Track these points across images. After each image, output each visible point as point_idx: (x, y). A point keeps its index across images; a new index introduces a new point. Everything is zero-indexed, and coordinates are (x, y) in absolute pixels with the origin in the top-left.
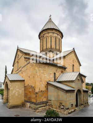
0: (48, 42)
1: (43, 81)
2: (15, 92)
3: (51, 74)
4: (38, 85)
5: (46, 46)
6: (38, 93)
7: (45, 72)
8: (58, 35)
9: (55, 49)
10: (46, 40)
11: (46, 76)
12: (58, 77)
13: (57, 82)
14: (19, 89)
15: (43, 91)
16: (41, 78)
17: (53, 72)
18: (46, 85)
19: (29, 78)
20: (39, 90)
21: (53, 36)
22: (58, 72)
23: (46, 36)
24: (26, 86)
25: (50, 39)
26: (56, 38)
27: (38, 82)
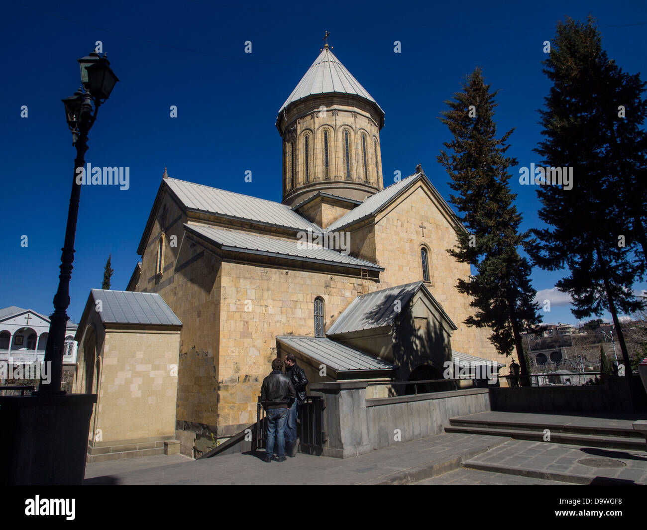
1: (254, 336)
2: (126, 378)
3: (298, 304)
4: (229, 351)
5: (307, 170)
6: (226, 384)
7: (266, 294)
8: (358, 116)
9: (343, 181)
10: (307, 148)
11: (271, 314)
12: (338, 317)
13: (329, 337)
14: (150, 366)
15: (255, 377)
16: (247, 322)
17: (309, 296)
18: (269, 352)
19: (199, 318)
20: (233, 374)
21: (334, 127)
22: (335, 294)
23: (304, 129)
24: (185, 355)
25: (322, 138)
26: (346, 134)
27: (230, 340)
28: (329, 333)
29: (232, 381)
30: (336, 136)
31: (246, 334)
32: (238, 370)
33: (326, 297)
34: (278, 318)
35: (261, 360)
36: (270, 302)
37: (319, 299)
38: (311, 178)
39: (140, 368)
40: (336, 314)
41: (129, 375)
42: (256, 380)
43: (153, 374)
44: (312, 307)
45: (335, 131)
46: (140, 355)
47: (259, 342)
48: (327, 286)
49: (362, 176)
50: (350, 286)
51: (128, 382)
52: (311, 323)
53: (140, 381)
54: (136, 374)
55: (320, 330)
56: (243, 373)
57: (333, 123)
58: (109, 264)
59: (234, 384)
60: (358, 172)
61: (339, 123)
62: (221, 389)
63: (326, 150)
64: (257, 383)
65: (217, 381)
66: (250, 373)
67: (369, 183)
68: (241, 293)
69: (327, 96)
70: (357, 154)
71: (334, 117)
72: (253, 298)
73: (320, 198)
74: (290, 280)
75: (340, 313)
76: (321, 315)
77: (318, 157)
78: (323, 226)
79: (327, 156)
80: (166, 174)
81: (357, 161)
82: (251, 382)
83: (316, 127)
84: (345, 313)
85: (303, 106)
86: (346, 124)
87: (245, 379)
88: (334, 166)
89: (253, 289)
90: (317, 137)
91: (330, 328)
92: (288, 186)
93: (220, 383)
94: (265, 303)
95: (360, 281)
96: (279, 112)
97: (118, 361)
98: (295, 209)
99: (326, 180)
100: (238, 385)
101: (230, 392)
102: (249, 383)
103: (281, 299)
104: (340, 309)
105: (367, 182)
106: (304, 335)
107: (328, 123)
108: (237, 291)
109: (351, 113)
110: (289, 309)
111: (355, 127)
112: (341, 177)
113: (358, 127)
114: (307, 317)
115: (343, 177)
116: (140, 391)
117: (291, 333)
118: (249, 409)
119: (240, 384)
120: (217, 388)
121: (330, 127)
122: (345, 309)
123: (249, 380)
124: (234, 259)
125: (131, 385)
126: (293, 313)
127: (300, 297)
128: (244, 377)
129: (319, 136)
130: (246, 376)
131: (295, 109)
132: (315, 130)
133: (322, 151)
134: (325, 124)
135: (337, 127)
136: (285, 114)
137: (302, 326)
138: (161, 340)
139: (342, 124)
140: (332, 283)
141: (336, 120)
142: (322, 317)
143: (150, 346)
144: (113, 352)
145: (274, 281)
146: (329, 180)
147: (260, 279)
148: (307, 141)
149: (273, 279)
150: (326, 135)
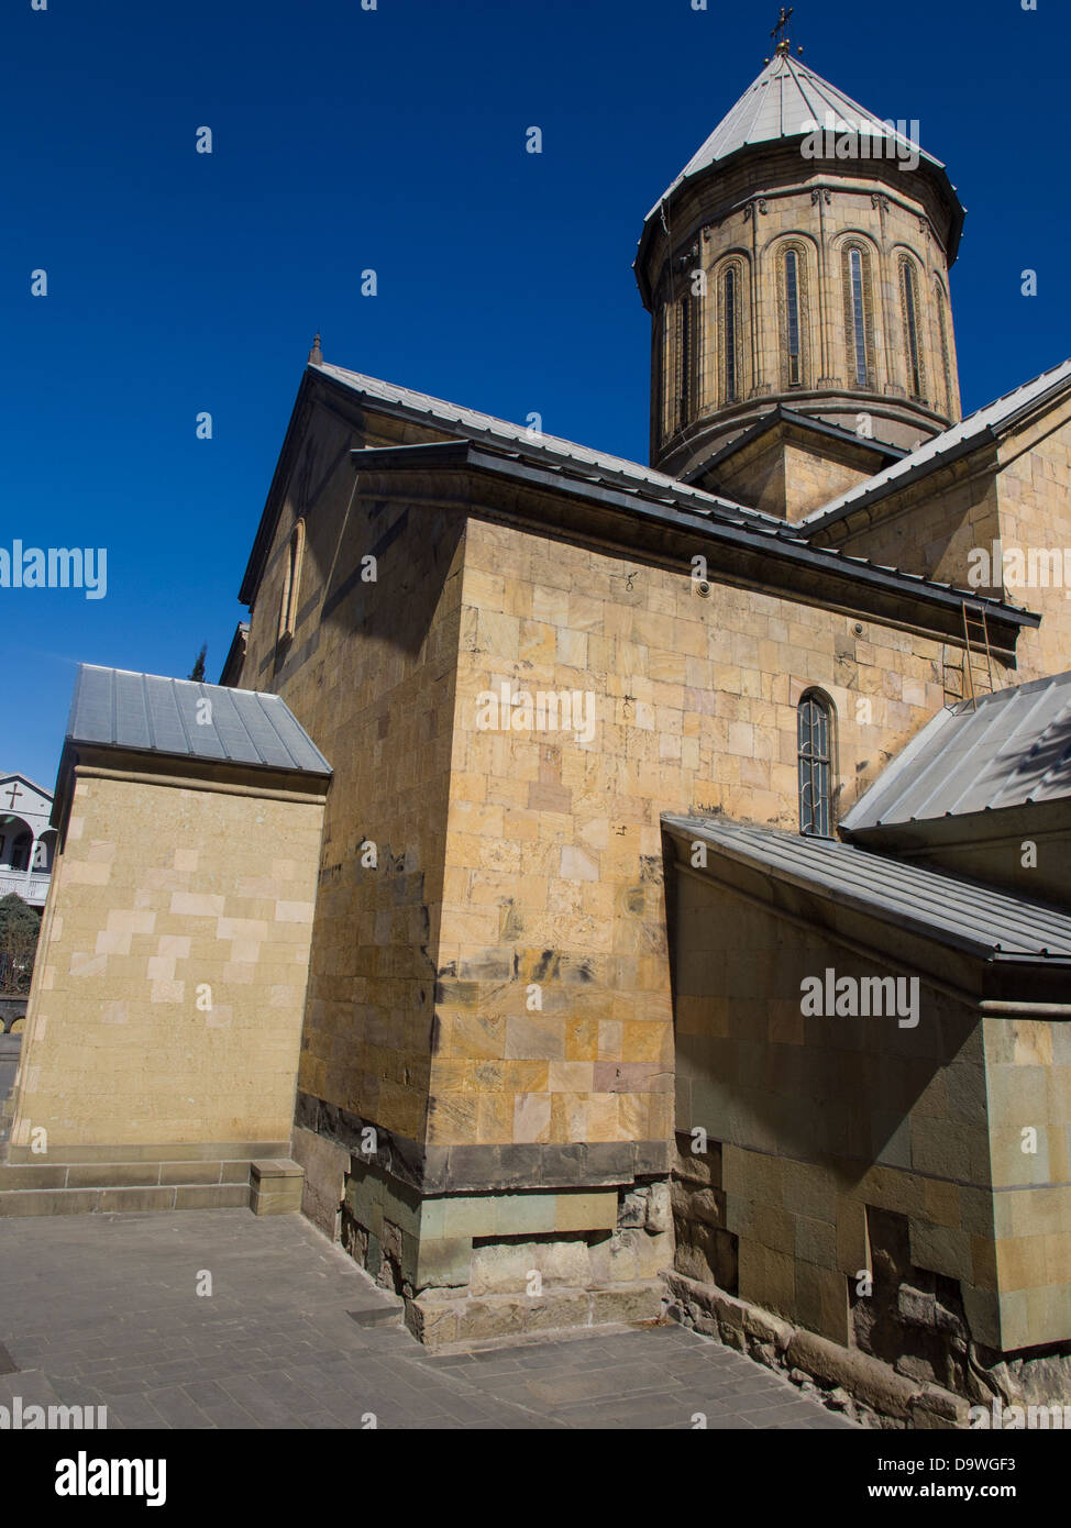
0: (746, 314)
1: (581, 805)
2: (135, 936)
3: (742, 706)
4: (484, 853)
5: (731, 367)
6: (466, 980)
7: (628, 656)
8: (891, 206)
9: (845, 390)
10: (730, 304)
11: (646, 731)
12: (881, 769)
13: (851, 838)
14: (220, 901)
15: (580, 963)
16: (555, 750)
17: (781, 681)
18: (635, 871)
19: (380, 742)
20: (494, 939)
21: (818, 237)
22: (870, 689)
23: (721, 251)
24: (336, 872)
25: (778, 273)
27: (489, 809)
28: (851, 822)
29: (492, 968)
30: (823, 262)
31: (549, 794)
32: (513, 929)
33: (838, 694)
34: (669, 747)
35: (605, 900)
36: (641, 686)
37: (815, 699)
38: (744, 390)
39: (185, 904)
40: (874, 759)
41: (146, 923)
42: (585, 974)
43: (226, 928)
44: (790, 720)
45: (821, 246)
46: (187, 861)
47: (598, 831)
48: (844, 656)
49: (904, 378)
50: (922, 668)
51: (143, 948)
52: (788, 781)
53: (181, 947)
54: (173, 924)
55: (819, 806)
56: (534, 940)
57: (814, 227)
59: (498, 983)
60: (891, 371)
61: (831, 226)
62: (447, 996)
63: (792, 304)
64: (587, 986)
65: (433, 966)
66: (563, 947)
67: (926, 403)
68: (535, 640)
70: (887, 315)
71: (816, 209)
72: (581, 662)
73: (777, 430)
74: (713, 618)
75: (889, 756)
76: (820, 757)
77: (767, 325)
78: (788, 513)
79: (793, 322)
80: (317, 353)
81: (889, 335)
82: (564, 980)
83: (761, 239)
84: (904, 760)
85: (721, 186)
86: (855, 227)
87: (543, 967)
88: (817, 349)
89: (581, 630)
90: (765, 270)
91: (852, 807)
92: (669, 425)
93: (444, 971)
94: (625, 688)
95: (955, 654)
96: (646, 219)
97: (112, 875)
99: (790, 391)
100: (515, 988)
101: (481, 1012)
102: (555, 983)
103: (681, 679)
104: (887, 743)
105: (919, 400)
106: (764, 822)
107: (796, 228)
108: (522, 632)
109: (869, 197)
110: (709, 719)
111: (883, 238)
112: (839, 379)
113: (891, 238)
114: (775, 757)
115: (844, 382)
116: (182, 983)
117: (717, 810)
118: (552, 1085)
119: (519, 981)
120: (430, 993)
121: (804, 239)
122: (906, 745)
123: (556, 972)
124: (516, 513)
125: (152, 959)
126: (726, 737)
127: (750, 681)
128: (538, 960)
129: (770, 265)
130: (547, 955)
131: (697, 200)
132: (758, 250)
133: (780, 308)
134: (789, 229)
135: (827, 237)
136: (664, 220)
137: (758, 786)
138: (259, 819)
139: (842, 227)
140: (860, 646)
141: (821, 216)
142: (824, 763)
143: (222, 834)
144: (98, 842)
145: (659, 612)
146: (801, 389)
147: (609, 596)
148: (730, 286)
149: (653, 604)
150: (790, 260)
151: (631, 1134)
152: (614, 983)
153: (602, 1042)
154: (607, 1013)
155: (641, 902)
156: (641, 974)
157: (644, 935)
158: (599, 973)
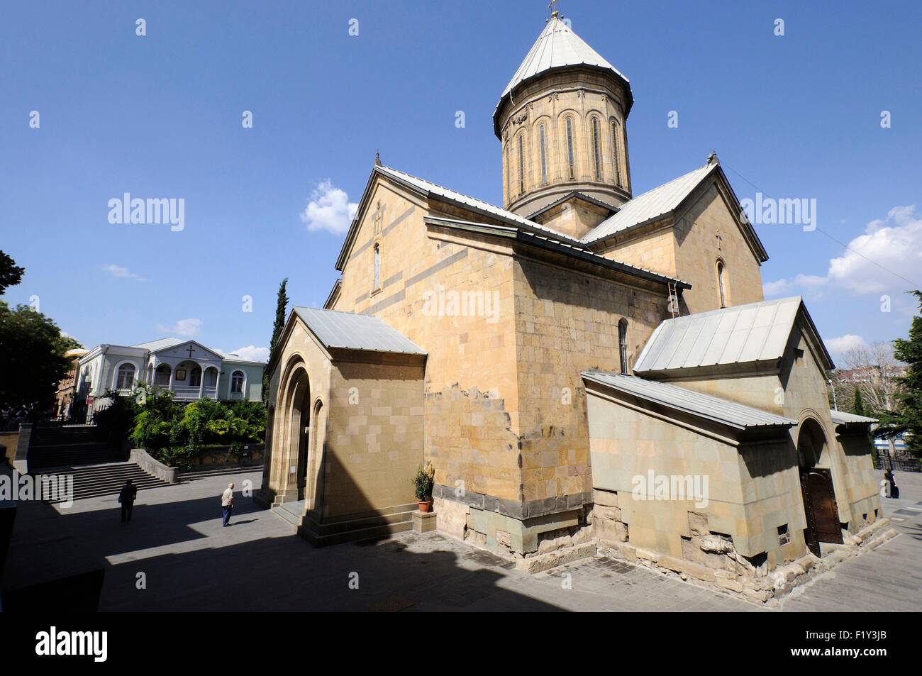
0: (550, 146)
1: (556, 369)
2: (361, 426)
3: (602, 327)
4: (529, 391)
5: (544, 168)
6: (528, 440)
7: (567, 310)
9: (593, 182)
10: (542, 140)
11: (574, 340)
12: (643, 347)
13: (637, 374)
14: (390, 409)
15: (561, 429)
16: (547, 350)
17: (612, 316)
18: (574, 393)
19: (463, 345)
20: (535, 423)
21: (580, 112)
22: (639, 317)
23: (539, 115)
24: (438, 396)
25: (564, 128)
26: (595, 122)
27: (530, 375)
28: (637, 368)
29: (535, 434)
31: (547, 367)
32: (541, 419)
33: (629, 320)
34: (580, 345)
36: (572, 323)
37: (622, 322)
38: (550, 179)
39: (377, 411)
40: (641, 343)
41: (363, 421)
42: (562, 434)
43: (393, 420)
44: (616, 332)
46: (376, 394)
47: (562, 379)
48: (630, 305)
49: (613, 176)
50: (652, 307)
51: (364, 431)
52: (615, 354)
53: (377, 429)
54: (373, 420)
55: (625, 363)
56: (547, 423)
57: (578, 108)
58: (283, 291)
59: (537, 440)
61: (585, 108)
62: (523, 447)
63: (570, 142)
64: (564, 437)
66: (555, 424)
68: (537, 307)
69: (571, 70)
71: (580, 99)
72: (553, 315)
73: (571, 200)
74: (590, 293)
75: (645, 342)
77: (560, 151)
78: (577, 236)
79: (570, 150)
81: (609, 158)
82: (557, 437)
83: (557, 112)
84: (650, 343)
85: (539, 85)
86: (595, 108)
87: (550, 432)
88: (581, 163)
89: (551, 301)
90: (558, 126)
91: (636, 363)
93: (521, 437)
94: (565, 323)
98: (531, 217)
99: (571, 181)
100: (543, 441)
101: (533, 451)
102: (554, 438)
103: (583, 318)
104: (644, 338)
105: (618, 185)
107: (571, 107)
108: (533, 304)
109: (600, 95)
110: (593, 334)
111: (606, 114)
112: (590, 177)
114: (612, 346)
115: (592, 178)
116: (379, 444)
117: (597, 368)
118: (557, 475)
119: (544, 439)
120: (515, 446)
121: (574, 113)
122: (650, 337)
123: (554, 434)
124: (528, 256)
125: (368, 436)
126: (598, 339)
127: (603, 317)
128: (549, 430)
129: (561, 124)
130: (551, 428)
131: (526, 90)
132: (555, 117)
133: (565, 143)
134: (568, 108)
135: (584, 113)
136: (511, 97)
137: (608, 358)
139: (590, 108)
140: (635, 301)
141: (582, 103)
142: (626, 346)
145: (575, 293)
146: (576, 180)
147: (559, 288)
148: (542, 132)
149: (573, 290)
150: (569, 122)
151: (580, 491)
152: (571, 435)
153: (569, 457)
154: (570, 447)
155: (577, 405)
156: (579, 432)
157: (579, 417)
158: (567, 432)
